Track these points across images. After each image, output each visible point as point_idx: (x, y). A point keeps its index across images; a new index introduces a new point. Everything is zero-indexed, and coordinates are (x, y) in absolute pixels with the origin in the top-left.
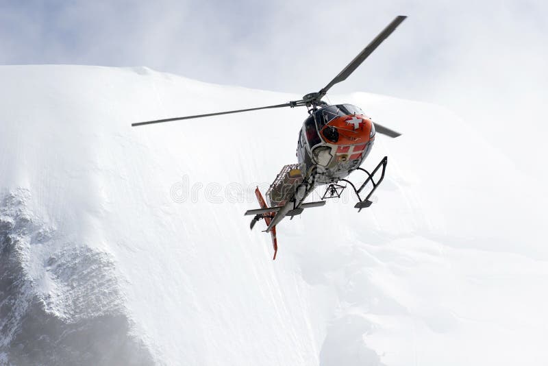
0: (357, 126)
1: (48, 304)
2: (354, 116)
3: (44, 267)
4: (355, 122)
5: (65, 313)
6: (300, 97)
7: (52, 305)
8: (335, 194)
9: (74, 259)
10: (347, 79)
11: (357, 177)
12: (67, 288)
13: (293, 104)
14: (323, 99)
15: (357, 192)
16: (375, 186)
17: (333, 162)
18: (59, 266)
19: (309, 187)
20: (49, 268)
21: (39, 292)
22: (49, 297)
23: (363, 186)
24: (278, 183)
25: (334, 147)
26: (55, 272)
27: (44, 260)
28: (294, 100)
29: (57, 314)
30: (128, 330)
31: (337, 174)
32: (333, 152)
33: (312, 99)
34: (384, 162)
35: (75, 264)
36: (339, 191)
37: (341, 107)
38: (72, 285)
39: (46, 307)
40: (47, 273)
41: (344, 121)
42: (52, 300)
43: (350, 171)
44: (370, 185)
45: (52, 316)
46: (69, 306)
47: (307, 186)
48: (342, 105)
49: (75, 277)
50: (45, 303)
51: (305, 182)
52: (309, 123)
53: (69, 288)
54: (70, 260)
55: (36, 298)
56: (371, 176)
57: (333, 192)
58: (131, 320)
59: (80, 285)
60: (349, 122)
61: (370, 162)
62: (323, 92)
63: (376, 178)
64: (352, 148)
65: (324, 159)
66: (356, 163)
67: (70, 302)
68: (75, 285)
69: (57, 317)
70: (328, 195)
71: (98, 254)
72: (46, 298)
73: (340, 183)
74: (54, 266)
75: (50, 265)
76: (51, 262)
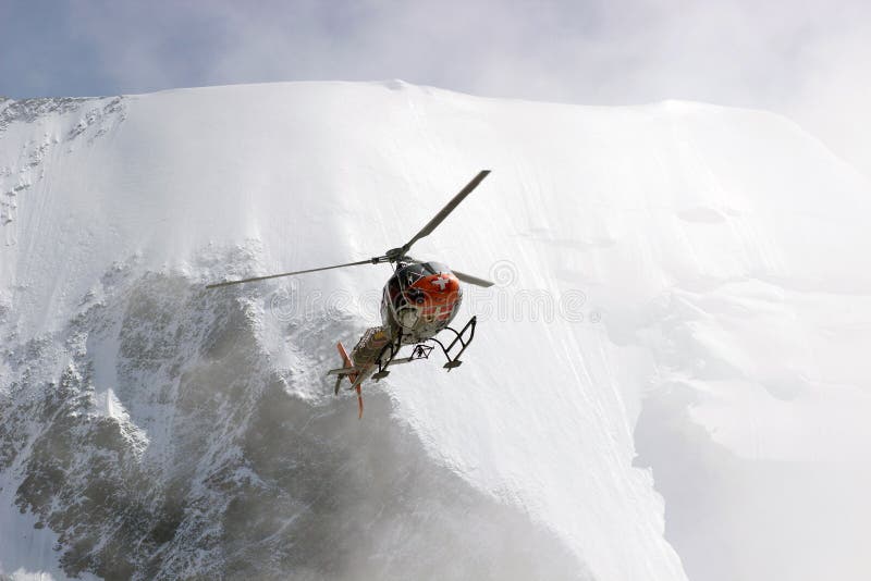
0: (443, 287)
1: (291, 383)
2: (439, 276)
3: (283, 336)
4: (441, 282)
5: (311, 394)
6: (382, 253)
7: (294, 385)
8: (423, 355)
9: (320, 324)
10: (432, 234)
11: (446, 337)
12: (311, 363)
13: (376, 261)
14: (407, 254)
15: (446, 352)
16: (464, 346)
17: (420, 322)
18: (302, 334)
19: (395, 348)
20: (288, 338)
21: (278, 367)
22: (291, 373)
23: (452, 345)
24: (363, 345)
25: (420, 309)
26: (296, 342)
27: (282, 328)
28: (377, 256)
29: (302, 395)
30: (391, 411)
31: (424, 335)
32: (419, 314)
33: (396, 255)
34: (473, 322)
35: (321, 331)
36: (427, 352)
37: (427, 266)
38: (318, 359)
39: (288, 387)
40: (286, 344)
41: (430, 282)
42: (294, 378)
43: (437, 332)
44: (458, 345)
45: (295, 398)
46: (317, 384)
47: (392, 348)
48: (427, 264)
49: (321, 348)
50: (285, 382)
51: (390, 345)
52: (393, 282)
53: (316, 362)
54: (314, 326)
55: (274, 376)
56: (460, 336)
57: (420, 353)
58: (395, 399)
59: (328, 358)
60: (434, 282)
61: (459, 322)
62: (407, 247)
63: (466, 337)
64: (439, 308)
65: (409, 321)
66: (443, 324)
67: (317, 380)
68: (322, 358)
69: (301, 399)
70: (416, 355)
71: (351, 317)
72: (287, 376)
73: (427, 343)
74: (295, 336)
75: (290, 334)
76: (291, 329)
